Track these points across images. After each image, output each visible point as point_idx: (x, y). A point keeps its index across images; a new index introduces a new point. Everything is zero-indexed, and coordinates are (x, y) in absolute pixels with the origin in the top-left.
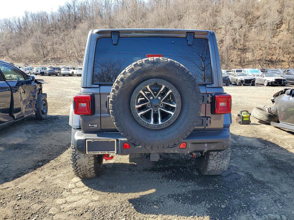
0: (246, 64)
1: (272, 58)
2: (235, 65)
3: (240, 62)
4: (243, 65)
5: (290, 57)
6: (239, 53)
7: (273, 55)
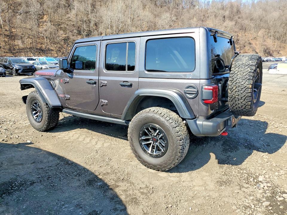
0: (17, 52)
1: (41, 47)
2: (5, 53)
3: (10, 49)
4: (13, 53)
5: (57, 47)
6: (6, 39)
7: (42, 44)
